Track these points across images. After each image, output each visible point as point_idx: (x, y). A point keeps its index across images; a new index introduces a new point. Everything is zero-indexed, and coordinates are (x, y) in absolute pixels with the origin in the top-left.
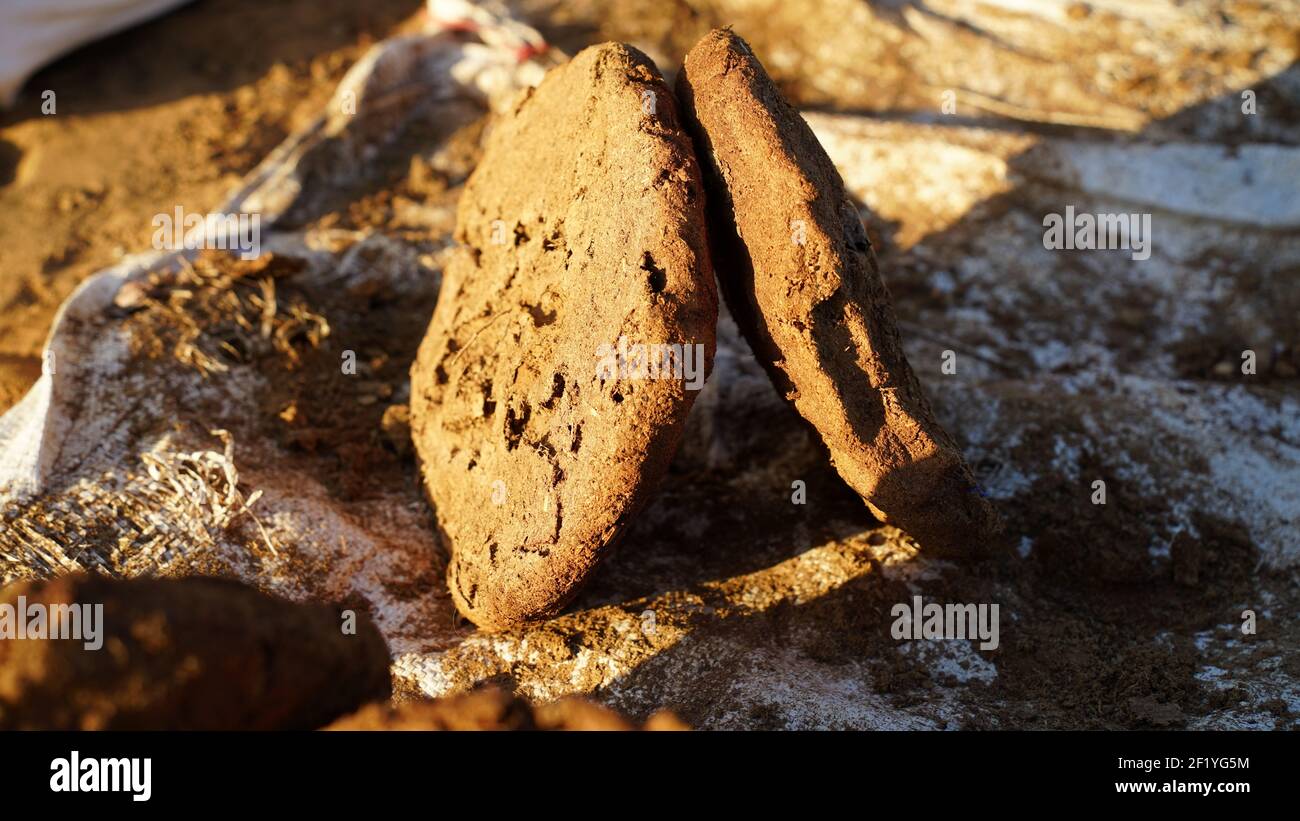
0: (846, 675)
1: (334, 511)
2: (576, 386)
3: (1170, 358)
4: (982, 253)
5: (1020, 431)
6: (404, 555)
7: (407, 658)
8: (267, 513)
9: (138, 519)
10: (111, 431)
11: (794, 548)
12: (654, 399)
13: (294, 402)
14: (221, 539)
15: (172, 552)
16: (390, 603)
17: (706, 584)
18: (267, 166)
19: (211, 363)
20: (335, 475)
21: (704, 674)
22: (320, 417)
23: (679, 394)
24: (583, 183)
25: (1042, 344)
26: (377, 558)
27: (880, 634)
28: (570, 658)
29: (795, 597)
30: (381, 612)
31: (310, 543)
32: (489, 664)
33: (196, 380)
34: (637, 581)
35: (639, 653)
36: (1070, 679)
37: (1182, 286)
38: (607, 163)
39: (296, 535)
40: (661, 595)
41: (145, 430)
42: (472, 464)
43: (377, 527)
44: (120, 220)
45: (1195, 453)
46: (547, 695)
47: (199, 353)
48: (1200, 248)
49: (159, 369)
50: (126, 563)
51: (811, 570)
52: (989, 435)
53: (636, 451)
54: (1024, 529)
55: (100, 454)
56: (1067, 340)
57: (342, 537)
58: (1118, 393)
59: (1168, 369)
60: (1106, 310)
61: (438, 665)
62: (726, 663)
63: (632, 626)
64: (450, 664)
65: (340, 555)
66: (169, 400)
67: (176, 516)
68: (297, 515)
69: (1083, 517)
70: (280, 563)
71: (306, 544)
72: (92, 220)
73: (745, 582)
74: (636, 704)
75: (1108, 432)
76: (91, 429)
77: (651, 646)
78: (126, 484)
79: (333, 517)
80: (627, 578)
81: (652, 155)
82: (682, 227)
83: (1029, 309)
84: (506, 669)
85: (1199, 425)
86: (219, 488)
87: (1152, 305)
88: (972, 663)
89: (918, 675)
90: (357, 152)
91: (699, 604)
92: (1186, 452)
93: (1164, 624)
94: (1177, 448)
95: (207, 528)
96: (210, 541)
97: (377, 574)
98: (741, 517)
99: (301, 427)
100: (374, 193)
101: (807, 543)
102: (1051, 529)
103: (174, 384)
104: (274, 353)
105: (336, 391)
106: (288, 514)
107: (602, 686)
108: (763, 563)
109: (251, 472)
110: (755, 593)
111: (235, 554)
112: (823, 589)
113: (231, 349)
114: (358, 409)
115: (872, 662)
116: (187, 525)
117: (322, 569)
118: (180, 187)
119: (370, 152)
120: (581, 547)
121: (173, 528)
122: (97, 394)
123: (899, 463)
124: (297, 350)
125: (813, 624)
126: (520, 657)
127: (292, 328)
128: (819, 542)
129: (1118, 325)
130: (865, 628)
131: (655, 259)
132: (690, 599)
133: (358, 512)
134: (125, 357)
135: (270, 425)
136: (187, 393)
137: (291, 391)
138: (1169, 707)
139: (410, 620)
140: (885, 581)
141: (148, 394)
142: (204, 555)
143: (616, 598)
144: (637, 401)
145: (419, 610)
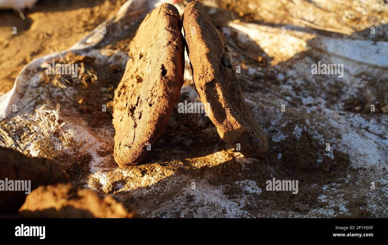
0: (218, 188)
1: (87, 130)
2: (141, 101)
3: (343, 104)
4: (295, 69)
5: (286, 123)
6: (105, 144)
7: (98, 173)
8: (66, 129)
9: (31, 128)
10: (30, 103)
11: (213, 151)
12: (160, 106)
13: (83, 98)
14: (52, 135)
15: (38, 138)
16: (98, 157)
17: (186, 159)
18: (96, 30)
19: (62, 85)
20: (90, 120)
21: (177, 184)
22: (90, 103)
23: (167, 106)
24: (152, 43)
25: (306, 97)
26: (96, 144)
27: (230, 177)
28: (142, 177)
29: (210, 165)
30: (95, 159)
31: (77, 138)
32: (120, 177)
33: (57, 90)
34: (167, 157)
35: (161, 177)
36: (282, 195)
37: (352, 83)
38: (157, 38)
39: (73, 136)
40: (172, 161)
41: (39, 103)
42: (121, 120)
43: (99, 135)
44: (54, 42)
45: (339, 132)
46: (134, 187)
47: (59, 83)
48: (360, 72)
49: (47, 86)
50: (25, 140)
51: (216, 158)
52: (278, 123)
53: (154, 121)
54: (280, 151)
55: (25, 109)
56: (313, 96)
57: (86, 137)
58: (322, 113)
59: (341, 107)
60: (327, 88)
61: (106, 175)
62: (184, 182)
63: (161, 169)
64: (109, 176)
65: (85, 142)
66: (48, 95)
67: (41, 128)
68: (75, 130)
69: (298, 149)
70: (67, 143)
71: (76, 139)
72: (47, 42)
73: (197, 159)
74: (157, 191)
75: (313, 125)
76: (24, 102)
77: (164, 175)
78: (29, 118)
79: (86, 131)
80: (165, 156)
81: (167, 37)
82: (172, 58)
83: (304, 86)
84: (124, 178)
85: (342, 124)
86: (54, 121)
87: (342, 88)
88: (255, 188)
89: (238, 190)
90: (122, 27)
91: (182, 165)
92: (336, 132)
93: (315, 182)
94: (333, 131)
95: (49, 132)
96: (49, 136)
97: (96, 149)
98: (201, 141)
99: (84, 105)
100: (125, 39)
101: (217, 150)
102: (287, 152)
103: (50, 91)
104: (81, 84)
105: (96, 96)
106: (72, 130)
107: (149, 186)
108: (204, 155)
109: (66, 117)
110: (199, 163)
111: (55, 140)
112: (218, 163)
113: (68, 82)
114: (102, 102)
115: (227, 185)
116: (44, 130)
117: (79, 146)
118: (73, 34)
119: (126, 27)
120: (139, 146)
121: (40, 131)
122: (29, 92)
123: (230, 130)
124: (87, 83)
125: (212, 173)
126: (129, 175)
127: (87, 77)
128: (220, 150)
129: (330, 93)
130: (226, 176)
131: (165, 66)
132: (180, 163)
133: (94, 131)
134: (39, 82)
135: (75, 104)
136: (54, 93)
137: (83, 95)
138: (305, 205)
139: (102, 162)
140: (235, 163)
141: (42, 93)
142: (46, 139)
143: (160, 161)
144: (155, 106)
145: (105, 160)
